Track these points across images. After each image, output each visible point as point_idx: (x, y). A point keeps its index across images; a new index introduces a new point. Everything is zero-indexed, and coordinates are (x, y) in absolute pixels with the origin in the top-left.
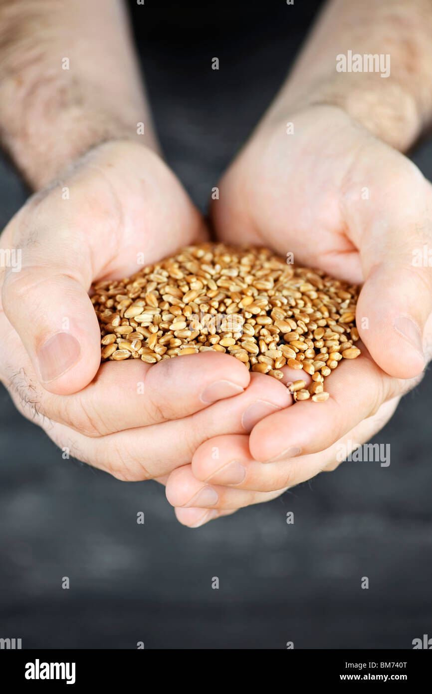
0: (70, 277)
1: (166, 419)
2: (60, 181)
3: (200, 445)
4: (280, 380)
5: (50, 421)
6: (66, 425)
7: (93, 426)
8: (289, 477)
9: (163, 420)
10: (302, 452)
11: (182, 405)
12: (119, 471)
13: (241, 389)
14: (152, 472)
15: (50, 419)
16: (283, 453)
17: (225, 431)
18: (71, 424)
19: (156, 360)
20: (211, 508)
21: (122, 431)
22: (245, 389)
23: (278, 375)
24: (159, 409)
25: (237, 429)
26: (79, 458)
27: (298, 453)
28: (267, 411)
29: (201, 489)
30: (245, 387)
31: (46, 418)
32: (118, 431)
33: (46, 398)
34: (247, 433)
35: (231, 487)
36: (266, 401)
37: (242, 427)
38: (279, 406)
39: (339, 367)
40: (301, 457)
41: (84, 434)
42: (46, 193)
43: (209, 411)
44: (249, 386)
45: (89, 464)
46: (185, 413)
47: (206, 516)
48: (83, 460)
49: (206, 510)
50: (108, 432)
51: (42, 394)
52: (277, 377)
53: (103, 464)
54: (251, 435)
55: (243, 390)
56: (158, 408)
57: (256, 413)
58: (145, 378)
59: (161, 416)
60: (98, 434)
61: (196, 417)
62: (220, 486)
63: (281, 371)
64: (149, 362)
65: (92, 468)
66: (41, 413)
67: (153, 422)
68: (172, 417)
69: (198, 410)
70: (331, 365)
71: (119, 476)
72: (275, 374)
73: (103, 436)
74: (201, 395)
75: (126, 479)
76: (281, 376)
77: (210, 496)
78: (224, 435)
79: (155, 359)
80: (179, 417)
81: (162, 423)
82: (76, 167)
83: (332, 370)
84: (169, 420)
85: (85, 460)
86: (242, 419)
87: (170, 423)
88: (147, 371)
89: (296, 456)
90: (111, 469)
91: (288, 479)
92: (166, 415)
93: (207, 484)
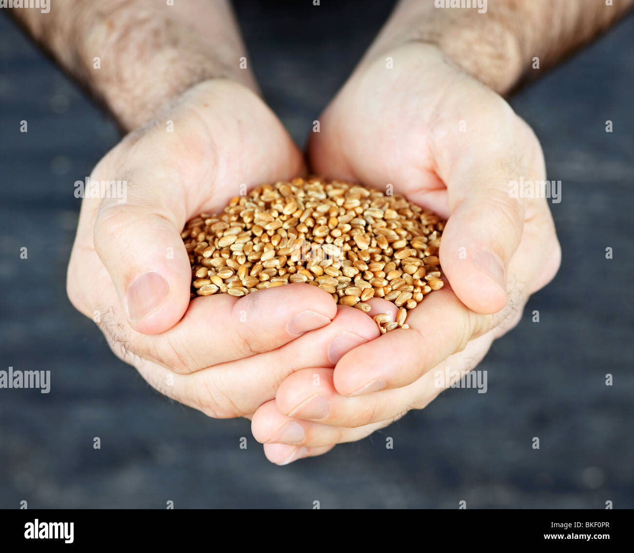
0: (162, 217)
1: (254, 352)
2: (157, 121)
3: (286, 378)
4: (367, 313)
5: (141, 359)
6: (156, 363)
7: (183, 362)
8: (374, 411)
9: (251, 354)
10: (387, 386)
11: (268, 337)
12: (208, 406)
13: (328, 320)
14: (241, 407)
15: (140, 357)
16: (367, 386)
17: (312, 364)
18: (161, 361)
19: (244, 293)
20: (299, 446)
21: (212, 366)
22: (332, 320)
23: (366, 309)
24: (247, 342)
25: (322, 362)
26: (169, 396)
27: (382, 386)
28: (353, 344)
29: (286, 423)
30: (332, 318)
31: (137, 357)
32: (208, 367)
33: (134, 337)
34: (332, 367)
35: (317, 423)
36: (352, 333)
37: (328, 360)
38: (365, 339)
39: (425, 301)
40: (386, 391)
41: (174, 372)
42: (142, 133)
43: (296, 343)
44: (335, 317)
45: (180, 401)
46: (273, 346)
47: (294, 452)
48: (173, 398)
49: (294, 447)
50: (198, 368)
51: (130, 333)
52: (365, 310)
53: (193, 400)
54: (335, 369)
55: (330, 321)
56: (246, 340)
57: (342, 345)
58: (231, 311)
59: (249, 349)
60: (188, 371)
61: (283, 350)
62: (305, 420)
63: (368, 303)
64: (237, 295)
65: (184, 406)
66: (131, 351)
67: (242, 356)
68: (261, 350)
69: (286, 342)
70: (417, 298)
71: (209, 413)
72: (363, 308)
73: (193, 372)
74: (287, 326)
75: (216, 415)
76: (369, 309)
77: (296, 431)
78: (310, 368)
79: (242, 292)
80: (268, 350)
81: (251, 356)
82: (172, 107)
83: (418, 303)
84: (258, 353)
85: (175, 397)
86: (329, 353)
87: (259, 356)
88: (234, 304)
89: (380, 390)
90: (201, 405)
91: (373, 414)
92: (255, 348)
93: (292, 419)
